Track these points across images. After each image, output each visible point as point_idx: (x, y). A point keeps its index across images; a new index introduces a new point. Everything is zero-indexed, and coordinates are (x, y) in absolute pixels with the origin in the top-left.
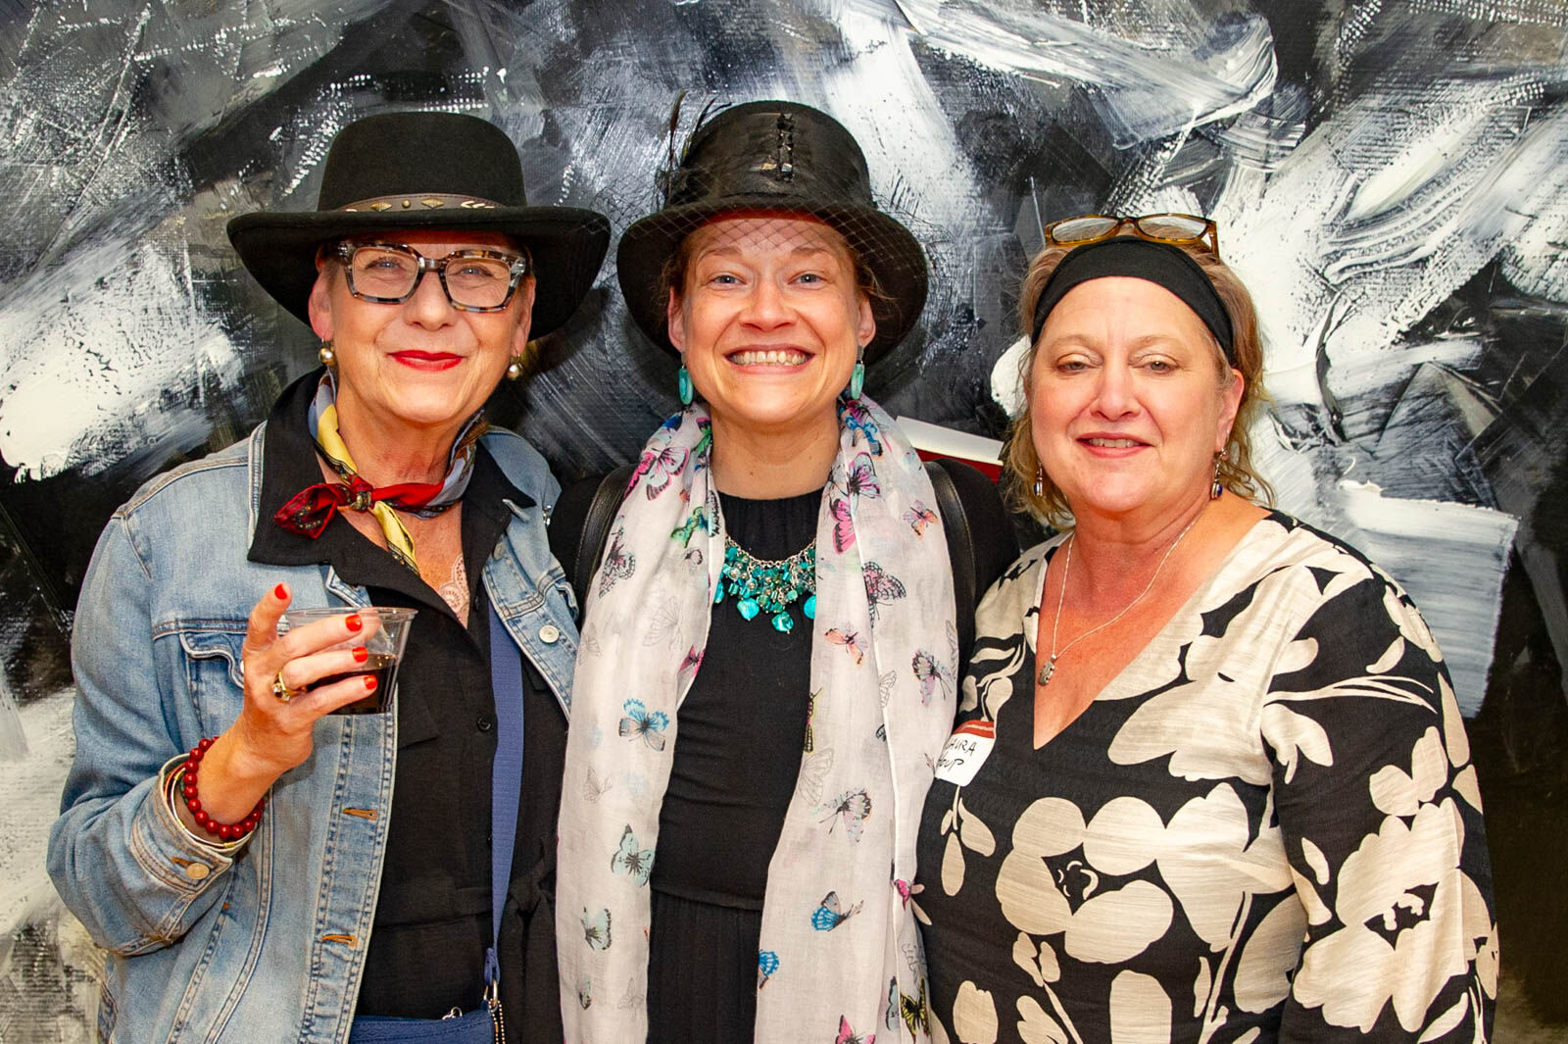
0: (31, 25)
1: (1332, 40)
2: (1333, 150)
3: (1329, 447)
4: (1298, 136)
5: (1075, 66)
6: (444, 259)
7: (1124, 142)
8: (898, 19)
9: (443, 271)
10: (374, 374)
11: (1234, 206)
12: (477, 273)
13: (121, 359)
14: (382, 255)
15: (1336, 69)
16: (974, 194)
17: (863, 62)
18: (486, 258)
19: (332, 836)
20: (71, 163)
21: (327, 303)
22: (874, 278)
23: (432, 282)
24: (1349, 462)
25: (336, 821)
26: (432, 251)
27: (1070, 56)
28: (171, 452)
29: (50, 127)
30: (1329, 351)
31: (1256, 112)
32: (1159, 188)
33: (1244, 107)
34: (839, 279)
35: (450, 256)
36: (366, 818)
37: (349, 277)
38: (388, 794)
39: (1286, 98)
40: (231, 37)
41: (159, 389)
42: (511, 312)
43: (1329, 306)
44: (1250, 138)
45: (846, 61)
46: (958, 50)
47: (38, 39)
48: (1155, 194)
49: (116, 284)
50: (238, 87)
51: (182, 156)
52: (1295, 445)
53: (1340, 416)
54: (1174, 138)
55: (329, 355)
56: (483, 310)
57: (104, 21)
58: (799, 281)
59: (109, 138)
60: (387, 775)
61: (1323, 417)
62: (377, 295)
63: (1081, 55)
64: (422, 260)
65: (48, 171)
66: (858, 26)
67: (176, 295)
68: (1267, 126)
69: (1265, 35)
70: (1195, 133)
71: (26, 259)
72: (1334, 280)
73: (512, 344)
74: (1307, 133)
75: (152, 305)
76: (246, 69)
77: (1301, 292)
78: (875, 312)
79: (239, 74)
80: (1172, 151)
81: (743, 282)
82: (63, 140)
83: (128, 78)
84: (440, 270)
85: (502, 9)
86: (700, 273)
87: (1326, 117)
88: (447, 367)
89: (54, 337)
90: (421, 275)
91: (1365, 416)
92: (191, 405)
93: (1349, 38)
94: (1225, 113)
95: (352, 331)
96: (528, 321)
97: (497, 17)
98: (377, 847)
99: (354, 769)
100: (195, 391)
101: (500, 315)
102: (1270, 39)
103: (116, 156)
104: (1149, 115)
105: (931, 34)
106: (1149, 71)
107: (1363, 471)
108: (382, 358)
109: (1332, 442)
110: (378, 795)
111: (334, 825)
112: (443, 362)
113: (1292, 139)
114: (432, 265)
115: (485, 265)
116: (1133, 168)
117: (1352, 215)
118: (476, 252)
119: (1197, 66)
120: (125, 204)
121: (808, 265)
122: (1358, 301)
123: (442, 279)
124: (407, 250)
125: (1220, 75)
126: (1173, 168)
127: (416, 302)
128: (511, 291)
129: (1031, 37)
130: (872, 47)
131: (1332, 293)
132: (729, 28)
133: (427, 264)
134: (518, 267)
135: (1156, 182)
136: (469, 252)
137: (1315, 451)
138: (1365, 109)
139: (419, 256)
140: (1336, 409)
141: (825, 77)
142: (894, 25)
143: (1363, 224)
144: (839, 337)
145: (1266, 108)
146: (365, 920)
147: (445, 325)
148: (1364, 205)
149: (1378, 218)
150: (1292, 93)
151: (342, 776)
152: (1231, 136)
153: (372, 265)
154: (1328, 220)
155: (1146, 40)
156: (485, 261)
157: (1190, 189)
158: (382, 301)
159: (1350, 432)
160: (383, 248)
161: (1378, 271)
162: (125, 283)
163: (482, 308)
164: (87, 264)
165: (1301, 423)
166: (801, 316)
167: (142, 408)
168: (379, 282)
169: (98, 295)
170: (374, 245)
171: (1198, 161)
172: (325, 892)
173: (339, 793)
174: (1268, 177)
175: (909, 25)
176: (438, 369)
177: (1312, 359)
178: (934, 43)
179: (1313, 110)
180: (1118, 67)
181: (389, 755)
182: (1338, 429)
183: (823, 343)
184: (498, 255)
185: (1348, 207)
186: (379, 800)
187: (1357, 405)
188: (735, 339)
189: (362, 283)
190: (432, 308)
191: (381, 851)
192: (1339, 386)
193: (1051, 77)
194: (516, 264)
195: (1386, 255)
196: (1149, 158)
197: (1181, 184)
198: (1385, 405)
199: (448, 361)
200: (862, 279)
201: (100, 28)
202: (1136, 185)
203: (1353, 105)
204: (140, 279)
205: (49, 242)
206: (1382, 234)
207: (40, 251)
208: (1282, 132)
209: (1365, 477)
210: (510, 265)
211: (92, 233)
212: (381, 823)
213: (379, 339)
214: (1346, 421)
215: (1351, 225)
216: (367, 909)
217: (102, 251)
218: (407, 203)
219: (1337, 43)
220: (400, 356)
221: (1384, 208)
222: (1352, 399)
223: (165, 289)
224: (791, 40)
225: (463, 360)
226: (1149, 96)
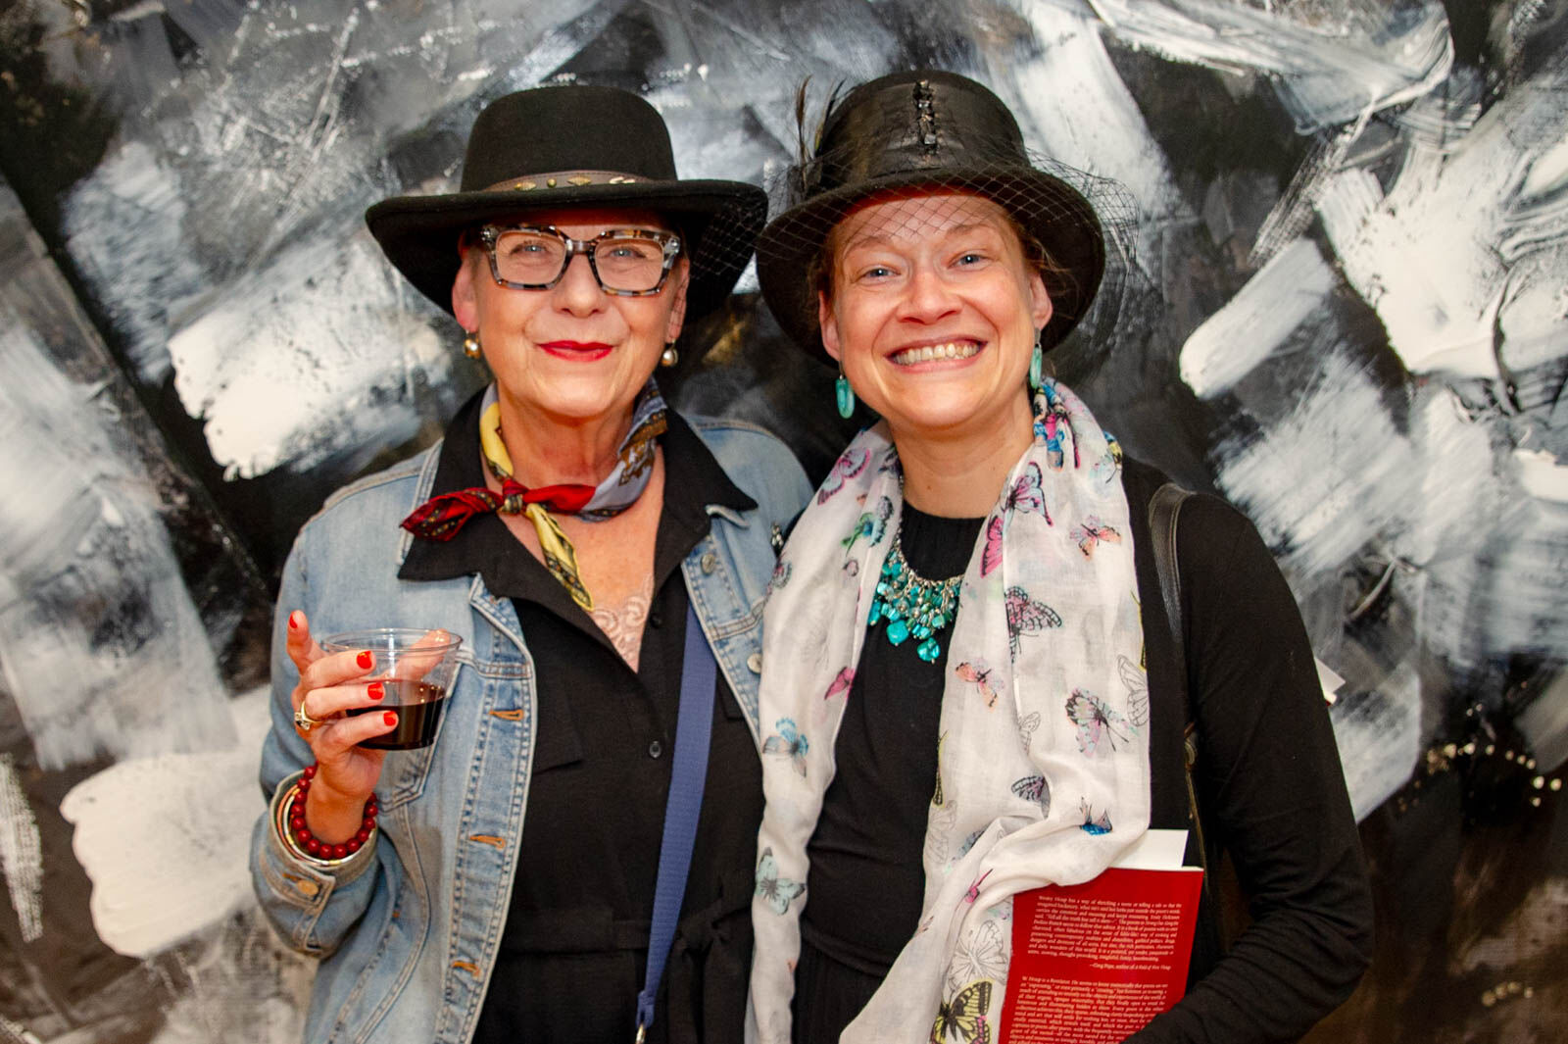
0: (241, 34)
1: (1507, 22)
2: (1507, 130)
3: (1505, 419)
4: (1473, 117)
5: (1258, 54)
6: (593, 241)
7: (1306, 126)
8: (1086, 11)
9: (593, 253)
10: (522, 367)
11: (1413, 187)
12: (629, 254)
13: (330, 357)
14: (528, 238)
15: (1510, 51)
16: (1164, 181)
17: (1054, 52)
18: (638, 237)
19: (460, 862)
20: (281, 166)
21: (472, 292)
22: (1044, 251)
23: (581, 264)
24: (1523, 434)
25: (463, 847)
26: (580, 233)
27: (1253, 44)
28: (380, 447)
29: (259, 132)
30: (1504, 325)
31: (1433, 95)
32: (1340, 171)
33: (1421, 90)
34: (1004, 254)
35: (601, 237)
36: (494, 845)
37: (493, 263)
38: (519, 821)
39: (1461, 80)
40: (438, 40)
41: (368, 386)
42: (665, 296)
43: (1504, 283)
44: (1427, 120)
45: (1037, 53)
46: (1146, 41)
47: (248, 47)
48: (1337, 177)
49: (325, 283)
50: (443, 88)
51: (390, 157)
52: (1472, 418)
53: (1515, 389)
54: (1353, 122)
55: (474, 347)
56: (636, 294)
57: (312, 28)
58: (959, 263)
59: (317, 141)
60: (517, 801)
61: (1500, 390)
62: (523, 282)
63: (1264, 43)
64: (569, 242)
65: (258, 176)
66: (1048, 21)
67: (384, 292)
68: (1444, 108)
69: (1439, 20)
70: (1375, 117)
71: (237, 261)
72: (1509, 256)
73: (665, 330)
74: (1482, 114)
75: (361, 303)
76: (452, 71)
77: (1477, 269)
78: (1048, 288)
79: (445, 75)
80: (1352, 135)
81: (897, 273)
82: (271, 143)
83: (336, 83)
84: (590, 252)
85: (703, 8)
86: (847, 269)
87: (1500, 97)
88: (599, 357)
89: (265, 336)
90: (568, 259)
91: (1539, 387)
92: (400, 400)
93: (1521, 20)
94: (1403, 96)
95: (498, 322)
96: (682, 306)
97: (698, 17)
98: (505, 877)
99: (483, 794)
100: (403, 388)
101: (653, 299)
102: (1445, 23)
103: (324, 158)
104: (1330, 100)
105: (1119, 25)
106: (1330, 57)
107: (1537, 442)
108: (530, 347)
109: (1506, 414)
110: (507, 821)
111: (461, 851)
112: (594, 353)
113: (1468, 121)
114: (581, 247)
115: (636, 245)
116: (1315, 151)
117: (1526, 193)
118: (627, 232)
119: (1375, 50)
120: (334, 205)
121: (968, 244)
122: (1533, 277)
123: (592, 263)
124: (554, 233)
125: (1398, 59)
126: (1354, 150)
127: (565, 286)
128: (665, 273)
129: (1215, 25)
130: (1063, 40)
131: (1507, 269)
132: (923, 23)
133: (575, 247)
134: (673, 247)
135: (1338, 165)
136: (620, 232)
137: (1491, 424)
138: (1538, 89)
139: (566, 237)
140: (1511, 381)
141: (1018, 71)
142: (1083, 17)
143: (1536, 201)
144: (1013, 319)
145: (1443, 90)
146: (489, 950)
147: (595, 311)
148: (1538, 182)
149: (1550, 195)
150: (1467, 75)
151: (470, 802)
152: (1408, 119)
153: (517, 250)
154: (1504, 196)
155: (1325, 28)
156: (637, 242)
157: (1371, 171)
158: (529, 287)
159: (1524, 403)
160: (527, 231)
161: (1551, 248)
162: (334, 282)
163: (634, 292)
164: (296, 264)
165: (1477, 395)
166: (966, 302)
167: (352, 403)
168: (524, 269)
169: (308, 295)
170: (518, 228)
171: (1377, 143)
172: (456, 917)
173: (466, 819)
174: (1445, 158)
175: (1097, 16)
176: (591, 359)
177: (1488, 333)
178: (1122, 35)
179: (1488, 91)
180: (1301, 53)
181: (521, 779)
182: (1514, 401)
183: (996, 327)
184: (650, 235)
185: (1521, 186)
186: (508, 826)
187: (1532, 377)
188: (896, 337)
189: (508, 269)
190: (582, 293)
191: (508, 881)
192: (1514, 360)
193: (1235, 65)
194: (669, 243)
195: (1558, 231)
196: (1330, 140)
197: (1361, 166)
198: (1559, 377)
199: (599, 351)
200: (1030, 254)
201: (308, 36)
202: (1317, 168)
203: (1527, 86)
204: (349, 278)
205: (259, 244)
206: (1554, 211)
207: (250, 252)
208: (1458, 114)
209: (1539, 446)
210: (664, 244)
211: (302, 233)
212: (509, 852)
213: (529, 329)
214: (1521, 394)
215: (1525, 203)
216: (491, 940)
217: (311, 251)
218: (552, 182)
219: (1511, 27)
220: (550, 348)
221: (1557, 185)
222: (1527, 372)
223: (373, 287)
224: (982, 34)
225: (614, 350)
226: (1329, 81)
